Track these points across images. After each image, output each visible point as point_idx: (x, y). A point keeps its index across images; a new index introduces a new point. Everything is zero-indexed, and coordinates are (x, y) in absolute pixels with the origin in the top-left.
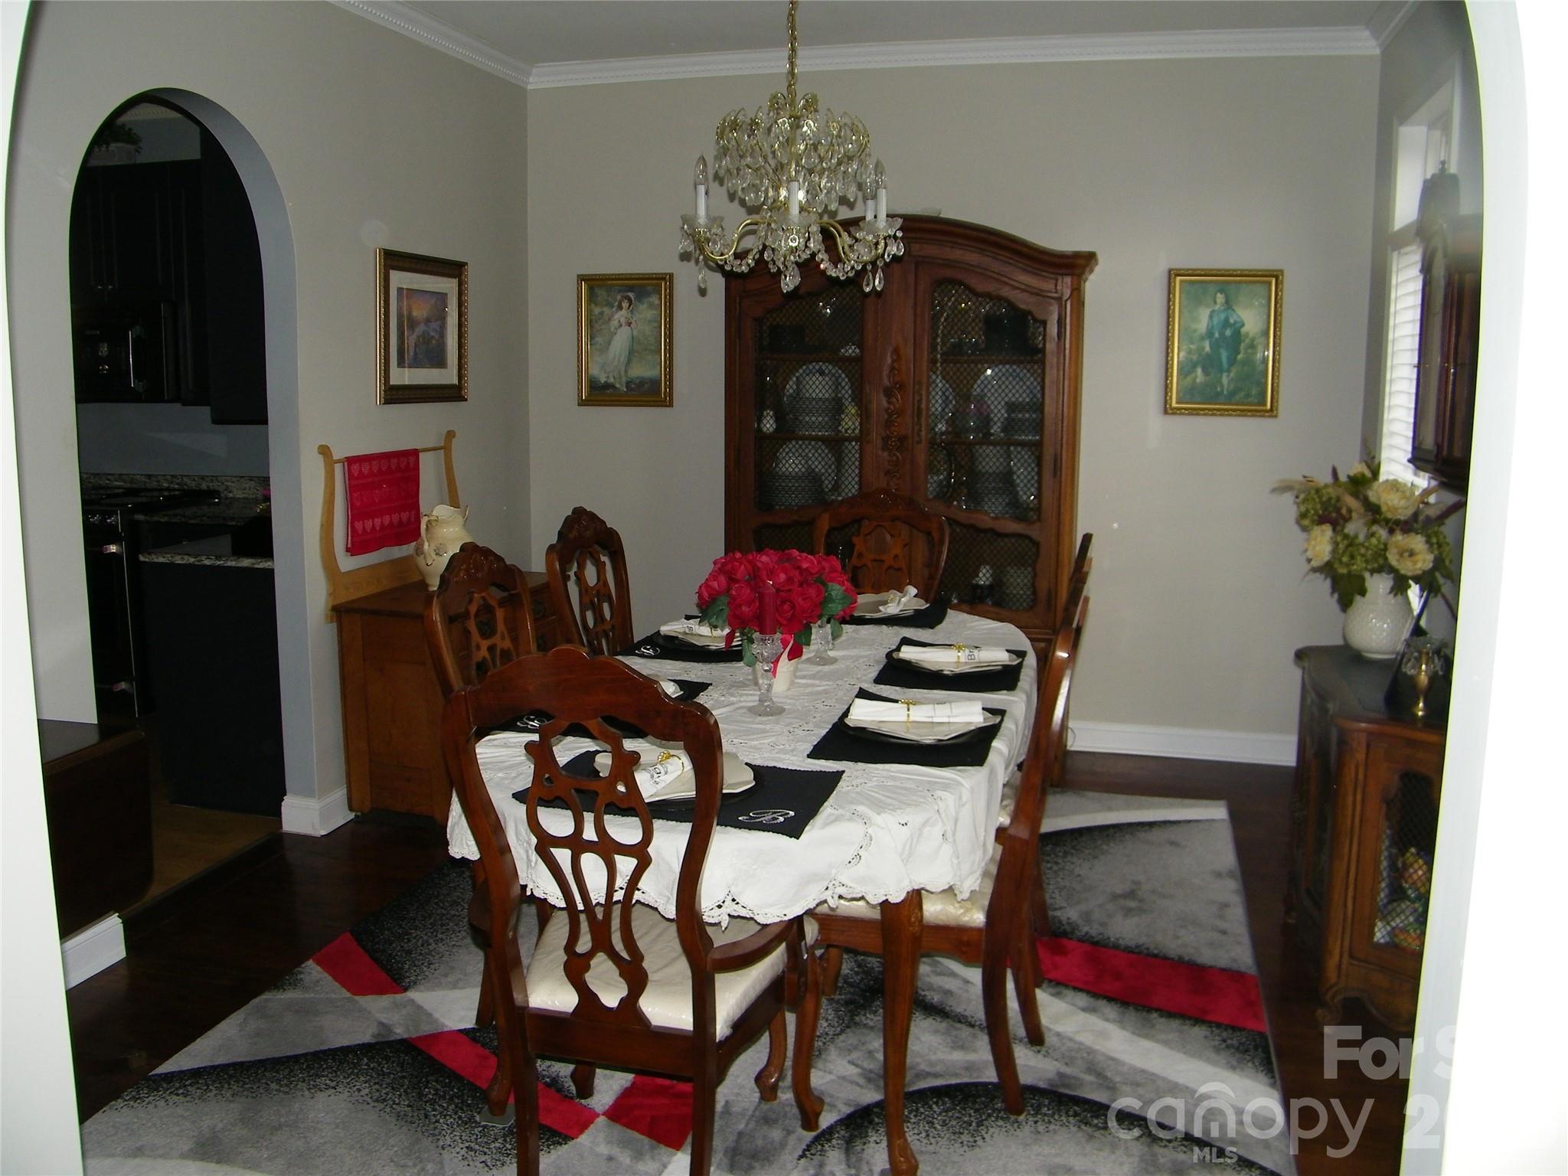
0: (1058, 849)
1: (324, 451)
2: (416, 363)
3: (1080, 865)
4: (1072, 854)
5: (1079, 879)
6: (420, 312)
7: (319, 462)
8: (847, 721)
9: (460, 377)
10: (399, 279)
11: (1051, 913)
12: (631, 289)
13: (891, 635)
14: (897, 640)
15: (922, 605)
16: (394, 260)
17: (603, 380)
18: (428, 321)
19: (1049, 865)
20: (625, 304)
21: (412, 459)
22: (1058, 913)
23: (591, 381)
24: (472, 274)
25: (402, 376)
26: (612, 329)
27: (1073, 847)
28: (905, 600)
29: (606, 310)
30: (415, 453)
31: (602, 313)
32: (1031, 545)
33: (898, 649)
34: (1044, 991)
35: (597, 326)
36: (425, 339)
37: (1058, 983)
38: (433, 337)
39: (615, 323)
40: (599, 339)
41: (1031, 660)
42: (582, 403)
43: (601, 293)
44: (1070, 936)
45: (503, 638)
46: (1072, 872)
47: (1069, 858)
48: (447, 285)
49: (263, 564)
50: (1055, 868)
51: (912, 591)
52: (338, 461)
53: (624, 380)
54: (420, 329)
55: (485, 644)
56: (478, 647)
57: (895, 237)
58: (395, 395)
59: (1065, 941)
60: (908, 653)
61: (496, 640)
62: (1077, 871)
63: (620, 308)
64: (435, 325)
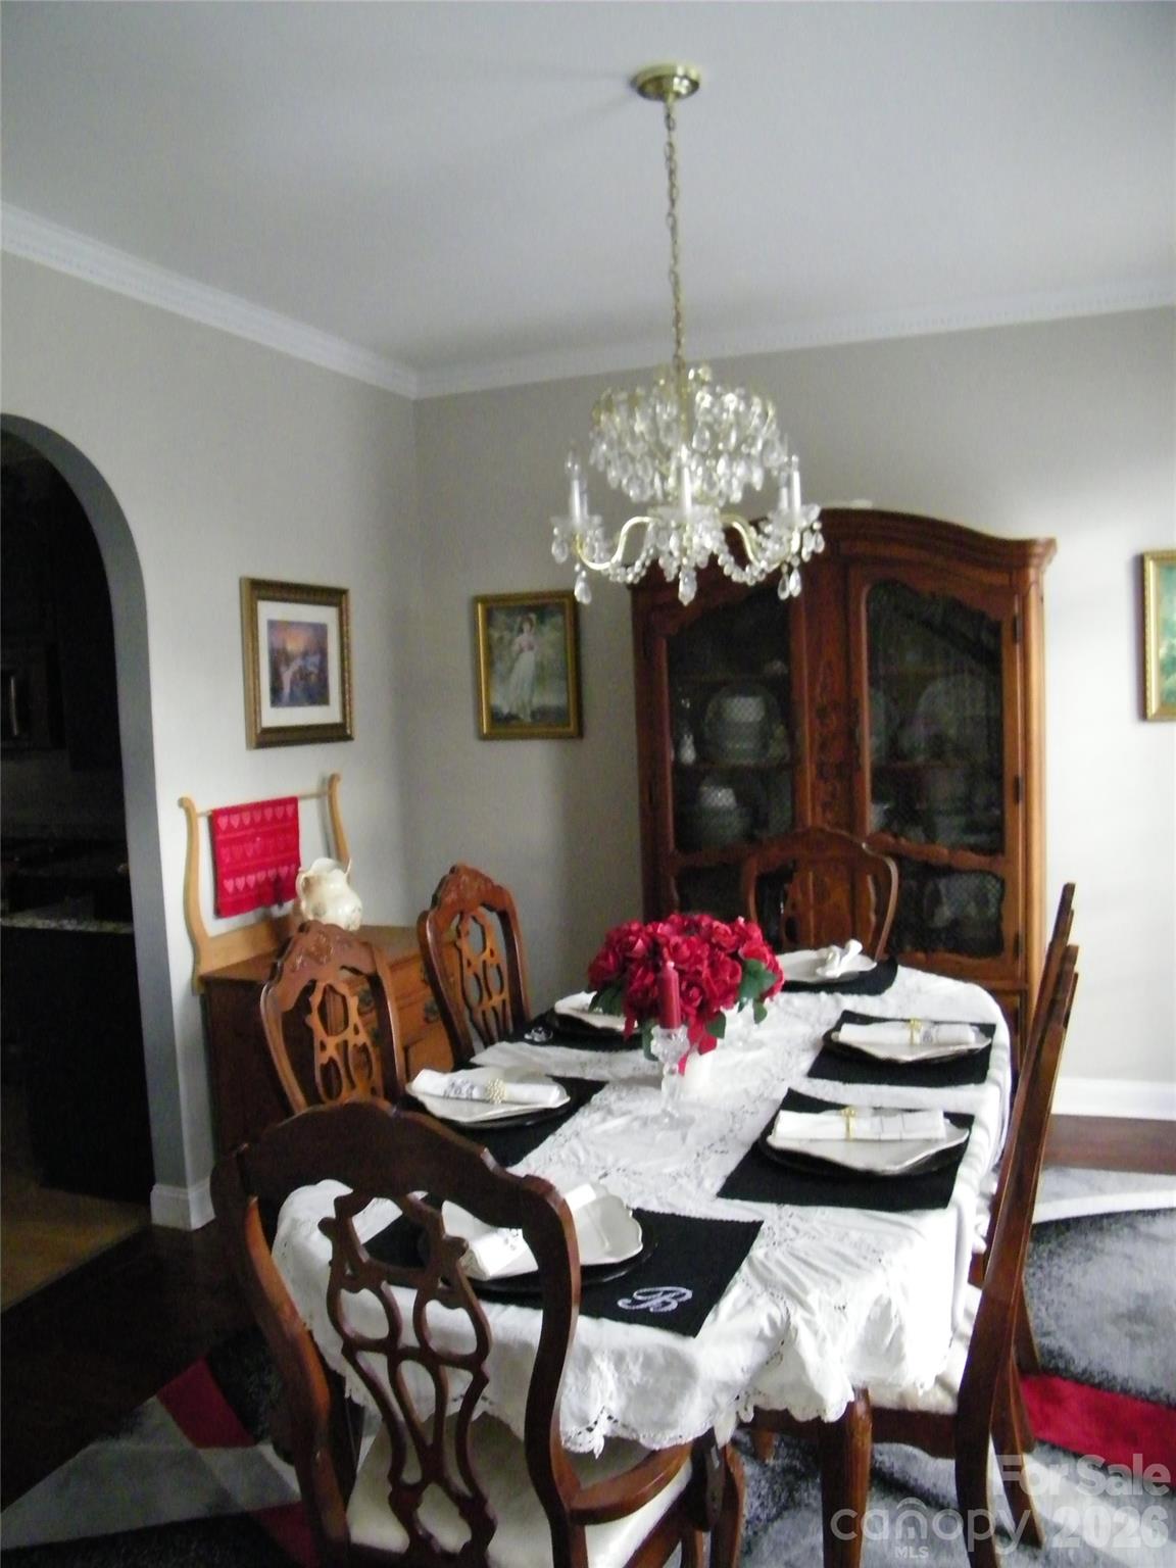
0: (1041, 1247)
1: (185, 805)
2: (294, 701)
3: (1070, 1271)
4: (1059, 1255)
5: (1070, 1290)
6: (295, 645)
7: (181, 814)
8: (771, 1140)
9: (344, 716)
10: (269, 611)
11: (1037, 1340)
12: (530, 609)
13: (829, 1007)
14: (836, 1016)
15: (867, 965)
16: (260, 589)
17: (506, 710)
18: (305, 655)
19: (1031, 1271)
20: (526, 627)
21: (290, 809)
22: (1046, 1341)
23: (492, 713)
24: (355, 602)
25: (275, 717)
26: (514, 655)
27: (1060, 1245)
28: (850, 959)
29: (507, 635)
30: (293, 801)
31: (501, 639)
32: (994, 882)
33: (838, 1028)
34: (1036, 1459)
35: (496, 652)
36: (303, 675)
37: (1053, 1447)
38: (311, 673)
39: (516, 648)
40: (500, 667)
41: (1003, 1035)
42: (484, 738)
43: (501, 618)
44: (1064, 1375)
45: (357, 1031)
46: (1060, 1279)
47: (1056, 1260)
48: (326, 615)
49: (124, 930)
50: (1039, 1275)
51: (855, 946)
52: (202, 815)
53: (529, 712)
54: (295, 666)
55: (332, 1042)
56: (323, 1047)
57: (811, 529)
58: (269, 739)
59: (1056, 1382)
60: (850, 1035)
61: (349, 1034)
62: (1067, 1278)
63: (521, 631)
64: (315, 659)
